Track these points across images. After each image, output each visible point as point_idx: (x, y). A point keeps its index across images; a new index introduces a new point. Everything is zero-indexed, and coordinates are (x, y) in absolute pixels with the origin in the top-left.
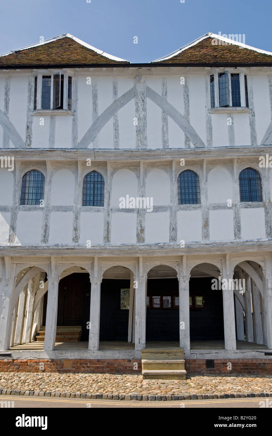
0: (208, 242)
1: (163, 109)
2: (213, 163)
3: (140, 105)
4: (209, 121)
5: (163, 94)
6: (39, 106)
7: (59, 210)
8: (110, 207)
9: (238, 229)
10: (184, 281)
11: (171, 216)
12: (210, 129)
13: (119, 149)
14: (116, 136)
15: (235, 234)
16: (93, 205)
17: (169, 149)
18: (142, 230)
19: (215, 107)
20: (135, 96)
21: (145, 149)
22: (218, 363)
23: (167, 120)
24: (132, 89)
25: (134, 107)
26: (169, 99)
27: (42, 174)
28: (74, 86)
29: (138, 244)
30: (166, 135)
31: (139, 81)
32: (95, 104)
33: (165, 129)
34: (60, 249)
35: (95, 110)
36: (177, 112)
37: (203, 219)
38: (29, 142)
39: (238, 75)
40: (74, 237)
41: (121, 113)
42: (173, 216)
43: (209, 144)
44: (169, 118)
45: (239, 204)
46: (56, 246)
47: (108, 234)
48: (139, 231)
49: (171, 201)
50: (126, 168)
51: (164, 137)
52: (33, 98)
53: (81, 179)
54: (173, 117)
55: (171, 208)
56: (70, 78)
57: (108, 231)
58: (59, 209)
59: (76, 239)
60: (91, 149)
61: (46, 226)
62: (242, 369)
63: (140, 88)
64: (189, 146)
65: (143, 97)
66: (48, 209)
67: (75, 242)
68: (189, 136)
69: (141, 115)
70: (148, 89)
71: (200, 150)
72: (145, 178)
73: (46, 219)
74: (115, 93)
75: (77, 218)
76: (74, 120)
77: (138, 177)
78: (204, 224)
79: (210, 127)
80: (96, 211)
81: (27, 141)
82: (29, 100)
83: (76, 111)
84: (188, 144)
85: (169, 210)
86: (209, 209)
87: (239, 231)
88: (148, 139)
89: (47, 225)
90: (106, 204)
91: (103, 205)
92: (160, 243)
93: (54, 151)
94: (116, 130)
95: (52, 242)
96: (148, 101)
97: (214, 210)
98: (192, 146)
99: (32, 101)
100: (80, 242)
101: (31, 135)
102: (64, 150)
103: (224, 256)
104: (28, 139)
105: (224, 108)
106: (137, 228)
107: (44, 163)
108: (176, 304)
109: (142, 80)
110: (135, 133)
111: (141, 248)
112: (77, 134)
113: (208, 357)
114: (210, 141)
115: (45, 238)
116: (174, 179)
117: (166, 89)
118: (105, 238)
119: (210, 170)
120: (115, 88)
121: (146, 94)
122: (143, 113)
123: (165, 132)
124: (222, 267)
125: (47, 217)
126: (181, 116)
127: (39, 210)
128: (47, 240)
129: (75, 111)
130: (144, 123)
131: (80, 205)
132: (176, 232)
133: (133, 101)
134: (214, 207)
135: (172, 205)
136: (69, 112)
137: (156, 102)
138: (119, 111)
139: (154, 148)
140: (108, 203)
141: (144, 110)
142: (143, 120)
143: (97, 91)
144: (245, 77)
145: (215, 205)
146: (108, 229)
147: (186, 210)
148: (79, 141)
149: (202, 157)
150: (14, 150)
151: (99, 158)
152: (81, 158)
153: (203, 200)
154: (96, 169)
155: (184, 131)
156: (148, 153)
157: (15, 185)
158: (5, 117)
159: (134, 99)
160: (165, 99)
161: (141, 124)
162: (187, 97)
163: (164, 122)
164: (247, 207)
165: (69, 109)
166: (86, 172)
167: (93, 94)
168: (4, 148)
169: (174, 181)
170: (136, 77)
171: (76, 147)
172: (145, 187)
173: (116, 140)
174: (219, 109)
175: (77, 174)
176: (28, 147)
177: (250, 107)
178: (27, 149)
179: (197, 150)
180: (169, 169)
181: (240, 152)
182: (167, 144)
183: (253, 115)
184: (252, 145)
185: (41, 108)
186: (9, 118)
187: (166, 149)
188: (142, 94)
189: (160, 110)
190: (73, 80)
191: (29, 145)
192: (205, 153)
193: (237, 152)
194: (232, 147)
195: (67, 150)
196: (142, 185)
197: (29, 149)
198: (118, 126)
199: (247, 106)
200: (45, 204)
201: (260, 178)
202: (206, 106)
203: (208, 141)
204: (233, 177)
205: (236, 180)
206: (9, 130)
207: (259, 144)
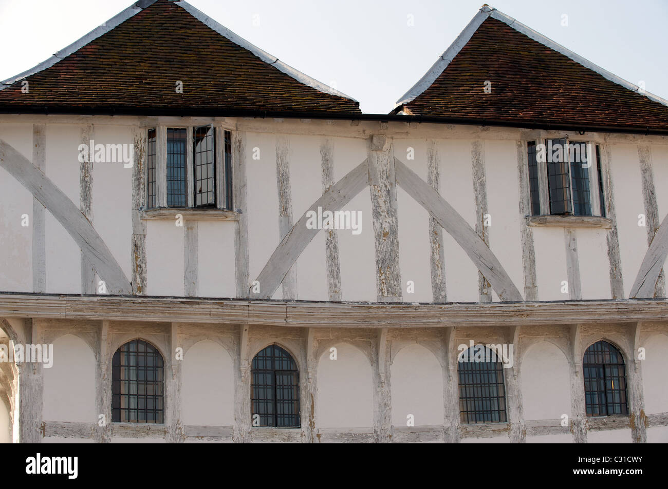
1: (431, 212)
3: (381, 202)
4: (529, 244)
5: (430, 179)
6: (163, 200)
7: (201, 435)
8: (315, 430)
12: (530, 262)
13: (340, 302)
14: (334, 272)
16: (276, 425)
17: (447, 304)
19: (542, 213)
20: (370, 179)
21: (397, 303)
23: (441, 238)
24: (363, 165)
25: (370, 206)
26: (444, 192)
27: (157, 352)
28: (237, 155)
30: (439, 272)
31: (379, 149)
32: (283, 195)
33: (437, 257)
35: (284, 210)
36: (461, 219)
38: (139, 280)
43: (529, 295)
44: (447, 237)
45: (584, 421)
49: (447, 417)
50: (346, 341)
51: (435, 276)
53: (246, 366)
54: (453, 232)
55: (446, 432)
56: (228, 135)
58: (202, 432)
60: (278, 301)
63: (382, 161)
64: (490, 298)
65: (387, 184)
66: (177, 432)
68: (487, 274)
69: (386, 225)
70: (398, 166)
71: (511, 309)
72: (388, 363)
74: (327, 171)
76: (238, 232)
77: (375, 361)
79: (531, 257)
81: (135, 280)
82: (136, 184)
83: (243, 211)
84: (486, 294)
86: (525, 434)
88: (403, 280)
90: (305, 423)
91: (298, 425)
93: (198, 303)
94: (333, 258)
97: (535, 434)
98: (496, 298)
99: (142, 186)
101: (143, 265)
102: (220, 301)
104: (138, 276)
105: (559, 218)
109: (386, 146)
110: (374, 268)
112: (247, 265)
114: (531, 287)
116: (451, 368)
117: (436, 168)
119: (526, 346)
120: (327, 160)
121: (394, 176)
122: (388, 220)
123: (437, 265)
126: (471, 229)
127: (156, 435)
129: (240, 212)
130: (392, 242)
131: (247, 425)
133: (366, 193)
134: (534, 428)
135: (449, 425)
136: (229, 214)
137: (416, 195)
139: (415, 301)
140: (310, 420)
141: (392, 212)
142: (388, 236)
143: (286, 166)
144: (597, 148)
145: (537, 425)
147: (478, 436)
148: (251, 280)
149: (515, 321)
150: (109, 301)
151: (294, 321)
152: (256, 319)
153: (513, 414)
154: (280, 341)
155: (477, 264)
156: (401, 312)
157: (99, 375)
158: (83, 220)
159: (368, 188)
160: (436, 189)
161: (386, 245)
162: (480, 187)
163: (434, 243)
164: (600, 429)
165: (230, 207)
166: (258, 347)
167: (278, 172)
168: (85, 295)
169: (451, 373)
170: (371, 138)
171: (245, 297)
172: (389, 385)
173: (332, 281)
174: (549, 218)
175: (239, 355)
176: (138, 294)
177: (608, 216)
178: (136, 296)
179: (505, 307)
180: (439, 345)
181: (590, 313)
182: (443, 293)
183: (615, 234)
184: (614, 298)
185: (165, 205)
186: (94, 224)
187: (440, 303)
188: (385, 177)
189: (426, 215)
190: (233, 139)
191: (140, 289)
192: (520, 313)
193: (585, 313)
194: (575, 302)
195: (226, 303)
196: (383, 379)
197: (140, 297)
198: (335, 248)
199: (603, 214)
200: (169, 422)
201: (622, 366)
202: (521, 210)
203: (527, 287)
204: (573, 364)
205: (578, 369)
206: (93, 250)
207: (627, 296)
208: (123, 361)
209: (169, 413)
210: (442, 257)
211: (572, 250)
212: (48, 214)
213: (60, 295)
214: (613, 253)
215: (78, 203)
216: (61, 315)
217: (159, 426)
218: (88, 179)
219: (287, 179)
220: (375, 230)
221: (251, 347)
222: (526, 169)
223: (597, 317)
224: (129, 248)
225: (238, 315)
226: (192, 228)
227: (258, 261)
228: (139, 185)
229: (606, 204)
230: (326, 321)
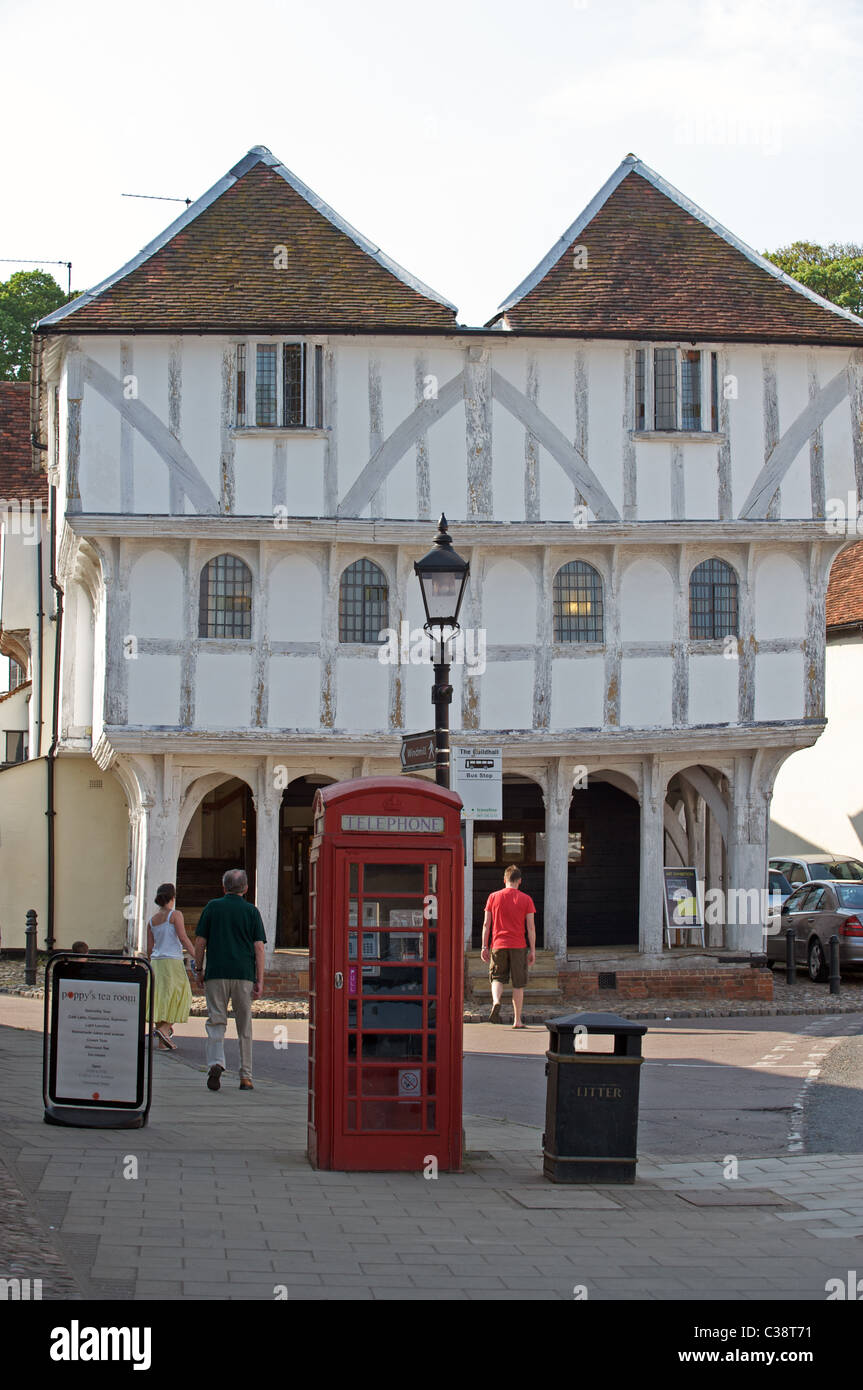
0: (616, 729)
1: (528, 427)
2: (636, 549)
3: (476, 416)
4: (630, 460)
5: (528, 390)
6: (251, 418)
7: (287, 651)
9: (681, 701)
10: (559, 811)
11: (538, 668)
12: (631, 479)
13: (429, 521)
14: (424, 491)
15: (674, 713)
16: (364, 641)
17: (540, 522)
18: (474, 702)
19: (646, 428)
20: (465, 393)
21: (487, 522)
22: (622, 979)
23: (537, 453)
24: (459, 378)
25: (464, 421)
26: (543, 405)
27: (245, 567)
28: (328, 369)
29: (465, 732)
30: (533, 489)
31: (475, 360)
32: (374, 411)
33: (532, 473)
34: (293, 741)
35: (375, 426)
36: (560, 435)
37: (607, 677)
38: (227, 499)
39: (698, 353)
40: (324, 713)
41: (435, 433)
42: (543, 671)
43: (627, 514)
44: (543, 452)
45: (687, 644)
46: (284, 732)
47: (399, 708)
48: (467, 702)
49: (539, 636)
51: (528, 493)
52: (234, 394)
53: (335, 581)
54: (551, 448)
55: (537, 651)
56: (318, 351)
57: (398, 703)
58: (289, 649)
59: (327, 718)
60: (366, 519)
61: (261, 687)
62: (671, 989)
63: (478, 374)
65: (483, 397)
66: (264, 648)
67: (327, 725)
68: (584, 492)
69: (480, 441)
70: (495, 378)
71: (608, 528)
72: (480, 580)
73: (261, 672)
74: (421, 385)
75: (328, 670)
76: (328, 450)
78: (610, 689)
79: (633, 473)
80: (370, 657)
81: (223, 499)
82: (226, 400)
83: (333, 426)
85: (533, 655)
86: (621, 655)
87: (684, 705)
88: (495, 498)
89: (263, 687)
92: (512, 731)
94: (423, 475)
95: (275, 723)
96: (497, 408)
97: (631, 657)
99: (231, 404)
100: (338, 724)
101: (232, 484)
102: (306, 520)
103: (649, 758)
104: (226, 495)
105: (664, 434)
106: (463, 696)
108: (539, 858)
109: (484, 356)
110: (466, 485)
111: (470, 739)
112: (336, 482)
113: (604, 967)
114: (631, 505)
115: (260, 718)
117: (536, 380)
118: (392, 717)
119: (627, 563)
120: (421, 373)
121: (490, 389)
122: (483, 435)
123: (531, 482)
124: (643, 780)
125: (261, 668)
126: (569, 444)
127: (243, 651)
128: (266, 722)
129: (330, 429)
130: (486, 459)
131: (334, 641)
132: (549, 705)
133: (460, 407)
134: (632, 650)
135: (541, 644)
136: (319, 432)
137: (513, 409)
138: (429, 431)
139: (507, 519)
141: (487, 427)
142: (481, 453)
143: (379, 380)
144: (714, 356)
145: (633, 647)
146: (398, 698)
147: (571, 657)
148: (340, 499)
149: (612, 540)
150: (196, 520)
151: (383, 539)
152: (344, 537)
153: (609, 634)
154: (370, 556)
155: (574, 481)
156: (493, 531)
157: (187, 591)
158: (172, 440)
159: (463, 401)
160: (534, 403)
161: (479, 462)
162: (582, 400)
163: (530, 459)
164: (703, 653)
165: (319, 426)
166: (348, 562)
167: (370, 388)
168: (173, 515)
169: (546, 590)
170: (468, 348)
171: (333, 515)
172: (480, 602)
173: (422, 499)
174: (653, 434)
175: (328, 569)
176: (226, 513)
177: (721, 429)
178: (224, 516)
179: (601, 527)
180: (534, 560)
181: (695, 534)
182: (536, 512)
183: (727, 449)
184: (721, 519)
185: (254, 424)
186: (182, 442)
187: (533, 522)
188: (481, 390)
189: (523, 429)
190: (324, 353)
191: (228, 508)
192: (618, 533)
193: (688, 534)
194: (677, 522)
195: (313, 521)
196: (474, 596)
197: (228, 516)
198: (426, 465)
199: (715, 428)
200: (255, 638)
201: (736, 585)
202: (625, 424)
203: (626, 506)
204: (677, 583)
205: (683, 590)
206: (181, 470)
207: (735, 517)
208: (212, 576)
209: (256, 629)
210: (537, 473)
211: (677, 465)
212: (136, 434)
213: (148, 515)
214: (723, 469)
215: (167, 421)
216: (150, 534)
217: (246, 642)
218: (176, 397)
219: (379, 394)
220: (468, 445)
221: (339, 563)
222: (633, 380)
223: (702, 538)
224: (218, 466)
225: (326, 533)
226: (281, 446)
227: (347, 477)
228: (228, 402)
229: (720, 416)
230: (414, 540)
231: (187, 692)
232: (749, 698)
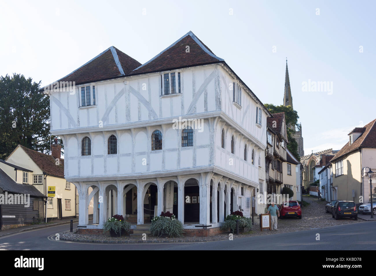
0: (164, 170)
1: (138, 98)
3: (127, 98)
4: (161, 104)
5: (138, 89)
8: (120, 154)
9: (179, 162)
11: (147, 157)
12: (161, 108)
13: (118, 124)
14: (117, 117)
15: (177, 165)
16: (113, 154)
18: (134, 166)
19: (163, 94)
20: (125, 92)
21: (130, 123)
23: (140, 105)
24: (123, 89)
25: (125, 99)
26: (141, 92)
27: (90, 139)
28: (96, 91)
29: (132, 173)
30: (140, 113)
35: (106, 103)
36: (145, 99)
37: (162, 158)
39: (174, 73)
41: (118, 103)
42: (149, 157)
45: (181, 148)
46: (97, 176)
47: (119, 169)
49: (148, 149)
51: (139, 115)
52: (78, 100)
53: (106, 140)
54: (143, 103)
57: (119, 167)
58: (97, 156)
59: (105, 171)
61: (92, 166)
63: (127, 87)
65: (128, 93)
66: (93, 157)
67: (105, 173)
68: (150, 112)
70: (131, 88)
74: (115, 92)
76: (97, 110)
77: (132, 137)
78: (163, 161)
80: (113, 157)
83: (98, 104)
85: (146, 154)
86: (165, 152)
88: (131, 117)
91: (116, 153)
93: (90, 128)
94: (116, 113)
95: (95, 174)
96: (131, 94)
97: (168, 152)
98: (152, 119)
100: (107, 173)
101: (79, 121)
104: (78, 123)
105: (167, 95)
106: (132, 165)
107: (88, 133)
109: (127, 83)
111: (133, 175)
114: (161, 115)
115: (92, 172)
117: (139, 87)
119: (167, 129)
120: (115, 89)
121: (130, 91)
122: (128, 102)
124: (178, 182)
125: (93, 161)
126: (147, 101)
130: (129, 108)
131: (107, 154)
132: (150, 166)
133: (124, 96)
135: (148, 151)
136: (94, 106)
137: (135, 95)
139: (134, 122)
140: (119, 152)
141: (129, 100)
142: (128, 106)
143: (107, 92)
144: (179, 73)
145: (168, 149)
147: (155, 153)
149: (160, 123)
150: (73, 129)
152: (102, 130)
153: (163, 147)
154: (113, 134)
155: (148, 110)
157: (78, 145)
158: (68, 112)
159: (124, 94)
160: (139, 92)
162: (150, 90)
164: (185, 150)
165: (94, 104)
166: (109, 136)
167: (105, 94)
168: (69, 129)
169: (149, 138)
170: (124, 81)
173: (116, 119)
174: (164, 96)
175: (104, 138)
176: (78, 127)
177: (182, 92)
179: (155, 120)
180: (145, 130)
182: (140, 119)
183: (183, 97)
184: (182, 115)
185: (82, 106)
187: (140, 121)
190: (95, 88)
191: (79, 125)
194: (172, 117)
196: (134, 141)
198: (117, 111)
199: (180, 92)
201: (193, 132)
202: (159, 94)
204: (178, 133)
206: (70, 119)
207: (185, 114)
210: (140, 110)
211: (171, 103)
212: (62, 111)
214: (182, 102)
215: (67, 108)
217: (90, 156)
218: (68, 102)
219: (107, 95)
220: (125, 105)
221: (106, 136)
226: (88, 111)
231: (79, 168)
232: (195, 160)
